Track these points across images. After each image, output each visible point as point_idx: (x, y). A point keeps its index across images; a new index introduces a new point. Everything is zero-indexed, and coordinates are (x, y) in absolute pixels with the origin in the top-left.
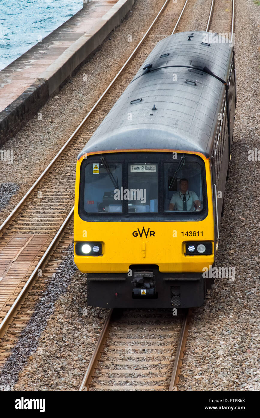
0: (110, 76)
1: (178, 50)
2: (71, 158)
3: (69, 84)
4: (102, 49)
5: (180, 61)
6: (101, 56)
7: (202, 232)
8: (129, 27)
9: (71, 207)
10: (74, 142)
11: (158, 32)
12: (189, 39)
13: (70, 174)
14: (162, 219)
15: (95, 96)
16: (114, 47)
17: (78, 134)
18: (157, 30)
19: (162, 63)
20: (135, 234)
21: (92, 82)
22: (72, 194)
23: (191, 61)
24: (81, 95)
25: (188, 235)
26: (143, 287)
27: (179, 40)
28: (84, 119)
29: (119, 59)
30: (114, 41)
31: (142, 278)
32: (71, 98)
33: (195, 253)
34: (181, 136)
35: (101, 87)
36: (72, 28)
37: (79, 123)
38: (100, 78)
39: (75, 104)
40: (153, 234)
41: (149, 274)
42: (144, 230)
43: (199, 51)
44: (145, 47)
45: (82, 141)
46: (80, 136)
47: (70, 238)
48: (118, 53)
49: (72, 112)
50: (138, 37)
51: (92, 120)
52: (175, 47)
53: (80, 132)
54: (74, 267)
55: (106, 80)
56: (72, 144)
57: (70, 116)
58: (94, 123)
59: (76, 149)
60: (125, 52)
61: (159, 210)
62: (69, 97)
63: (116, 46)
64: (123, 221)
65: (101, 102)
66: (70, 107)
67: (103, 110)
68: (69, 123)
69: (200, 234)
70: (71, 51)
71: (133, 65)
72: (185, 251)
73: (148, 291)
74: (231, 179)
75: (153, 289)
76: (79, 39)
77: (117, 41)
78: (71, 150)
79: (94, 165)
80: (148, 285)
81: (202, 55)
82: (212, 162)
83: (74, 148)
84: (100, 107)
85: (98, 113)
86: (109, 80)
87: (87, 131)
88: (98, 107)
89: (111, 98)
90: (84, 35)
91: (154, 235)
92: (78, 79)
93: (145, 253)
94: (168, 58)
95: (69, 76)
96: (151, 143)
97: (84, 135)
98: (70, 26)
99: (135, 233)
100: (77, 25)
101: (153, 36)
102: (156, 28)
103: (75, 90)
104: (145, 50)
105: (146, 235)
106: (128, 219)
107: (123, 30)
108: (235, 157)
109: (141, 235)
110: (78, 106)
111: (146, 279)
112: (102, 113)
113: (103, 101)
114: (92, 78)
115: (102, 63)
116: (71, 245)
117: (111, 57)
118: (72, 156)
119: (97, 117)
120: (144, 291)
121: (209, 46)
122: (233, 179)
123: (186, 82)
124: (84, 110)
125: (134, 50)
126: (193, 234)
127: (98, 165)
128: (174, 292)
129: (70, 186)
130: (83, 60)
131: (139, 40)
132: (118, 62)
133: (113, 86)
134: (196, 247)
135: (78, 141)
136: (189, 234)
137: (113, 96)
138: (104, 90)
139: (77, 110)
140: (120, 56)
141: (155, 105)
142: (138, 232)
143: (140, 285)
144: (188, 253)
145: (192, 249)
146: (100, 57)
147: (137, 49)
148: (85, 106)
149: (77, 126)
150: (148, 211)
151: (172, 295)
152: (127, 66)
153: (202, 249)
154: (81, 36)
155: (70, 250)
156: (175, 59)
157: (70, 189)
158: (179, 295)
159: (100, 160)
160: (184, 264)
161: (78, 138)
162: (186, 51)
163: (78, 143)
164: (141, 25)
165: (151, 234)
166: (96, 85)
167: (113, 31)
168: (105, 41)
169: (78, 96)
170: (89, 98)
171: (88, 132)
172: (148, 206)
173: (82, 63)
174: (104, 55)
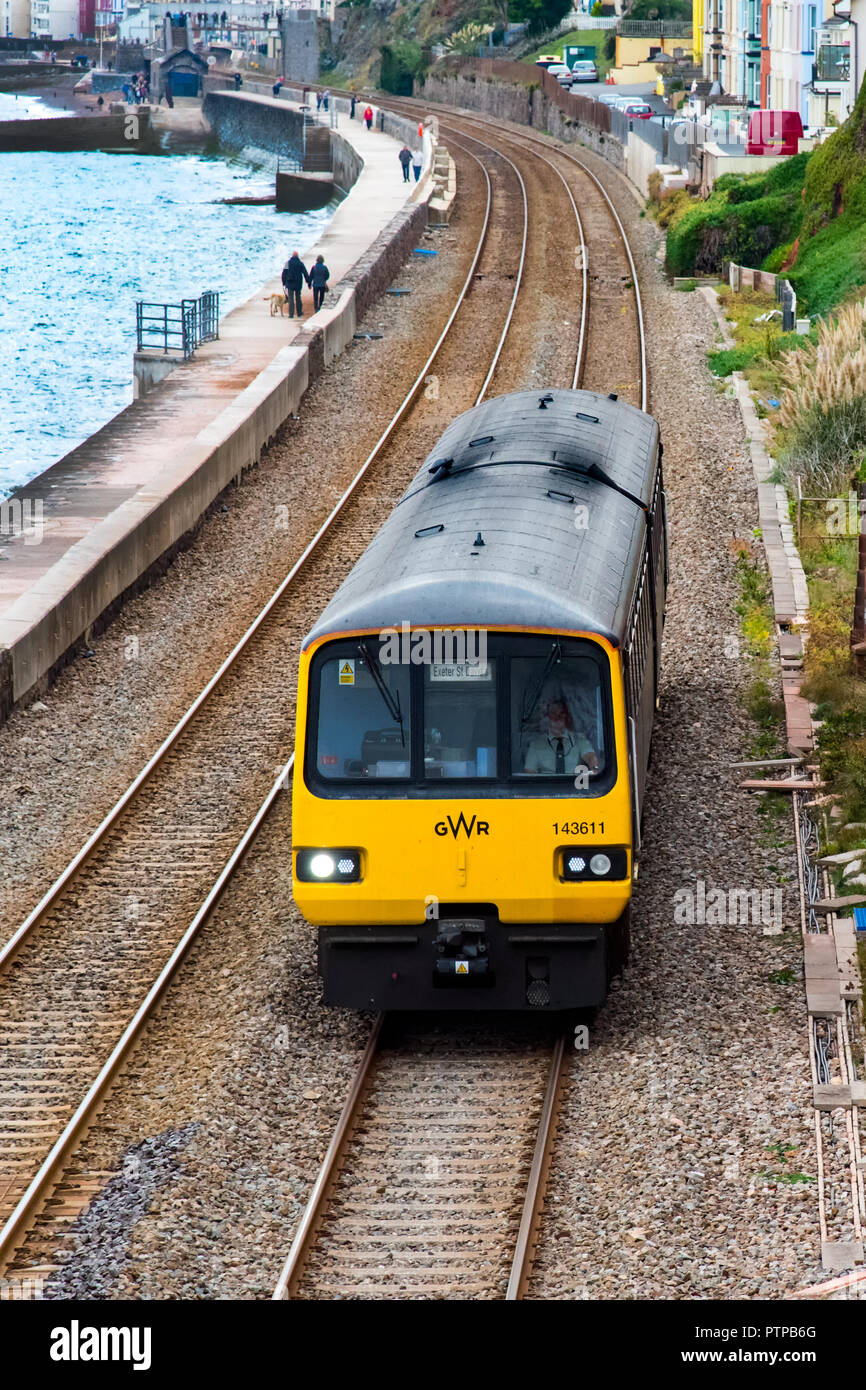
0: (222, 635)
1: (515, 429)
2: (87, 916)
3: (84, 662)
4: (196, 545)
5: (525, 453)
6: (194, 568)
7: (602, 824)
8: (288, 469)
9: (86, 1083)
10: (99, 860)
11: (388, 487)
12: (543, 406)
13: (83, 971)
14: (505, 792)
15: (172, 703)
16: (237, 535)
17: (112, 833)
18: (385, 480)
19: (478, 457)
20: (440, 830)
21: (161, 655)
22: (91, 1037)
23: (555, 453)
24: (123, 700)
25: (567, 831)
26: (462, 956)
27: (515, 409)
28: (133, 780)
29: (256, 577)
30: (237, 516)
31: (459, 933)
32: (89, 711)
33: (585, 876)
34: (552, 597)
35: (190, 673)
36: (94, 473)
37: (116, 796)
38: (188, 642)
39: (102, 729)
40: (483, 828)
41: (475, 925)
42: (462, 818)
43: (572, 433)
44: (345, 538)
45: (127, 857)
46: (120, 839)
47: (82, 1188)
48: (253, 557)
49: (92, 759)
50: (320, 502)
51: (162, 786)
52: (506, 423)
53: (118, 827)
54: (95, 1288)
55: (209, 649)
56: (93, 868)
57: (84, 770)
58: (168, 796)
59: (105, 884)
60: (274, 556)
61: (499, 772)
62: (83, 706)
63: (243, 533)
64: (410, 798)
65: (194, 724)
66: (85, 742)
67: (199, 751)
68: (83, 794)
69: (598, 828)
70: (89, 548)
71: (303, 598)
72: (561, 872)
73: (473, 964)
74: (637, 985)
75: (483, 961)
76: (117, 511)
77: (248, 517)
78: (89, 887)
79: (342, 663)
80: (472, 950)
81: (581, 442)
82: (625, 659)
83: (98, 879)
84: (189, 742)
85: (182, 761)
86: (221, 649)
87: (143, 823)
88: (181, 741)
89: (227, 711)
90: (135, 497)
91: (485, 830)
92: (114, 644)
93: (465, 876)
94: (492, 447)
95: (84, 633)
96: (480, 611)
97: (132, 838)
98: (86, 466)
99: (441, 827)
100: (111, 463)
101: (370, 500)
102: (383, 473)
103: (102, 681)
104: (345, 548)
105: (469, 832)
106: (423, 793)
107: (268, 478)
108: (649, 912)
109: (455, 833)
110: (111, 737)
111: (468, 937)
112: (196, 761)
113: (201, 721)
114: (162, 642)
115: (195, 593)
116: (85, 1212)
117: (227, 570)
118: (91, 907)
119: (178, 774)
120: (462, 966)
121: (597, 421)
122: (641, 985)
123: (548, 495)
124: (135, 750)
125: (304, 546)
126: (581, 828)
127: (351, 663)
128: (535, 972)
129: (84, 1011)
130: (133, 580)
131: (322, 514)
132: (250, 589)
133: (235, 669)
134: (587, 861)
135: (113, 855)
136: (571, 828)
137: (232, 702)
138: (202, 681)
139: (109, 750)
140: (260, 567)
141: (480, 535)
142: (447, 825)
143: (454, 951)
144: (569, 876)
145: (577, 864)
146: (188, 572)
147: (316, 545)
148: (138, 736)
149: (111, 807)
150: (471, 775)
151: (529, 980)
152: (281, 602)
153: (601, 864)
154: (126, 499)
155: (82, 1228)
156: (512, 447)
157: (85, 1019)
158: (547, 979)
159: (357, 650)
160: (558, 902)
161: (111, 845)
162: (538, 430)
163: (113, 863)
164: (330, 464)
165: (479, 830)
166: (175, 665)
167: (233, 482)
168: (207, 516)
169: (113, 704)
170: (152, 709)
171: (147, 827)
172: (472, 763)
173: (127, 589)
174: (203, 564)
